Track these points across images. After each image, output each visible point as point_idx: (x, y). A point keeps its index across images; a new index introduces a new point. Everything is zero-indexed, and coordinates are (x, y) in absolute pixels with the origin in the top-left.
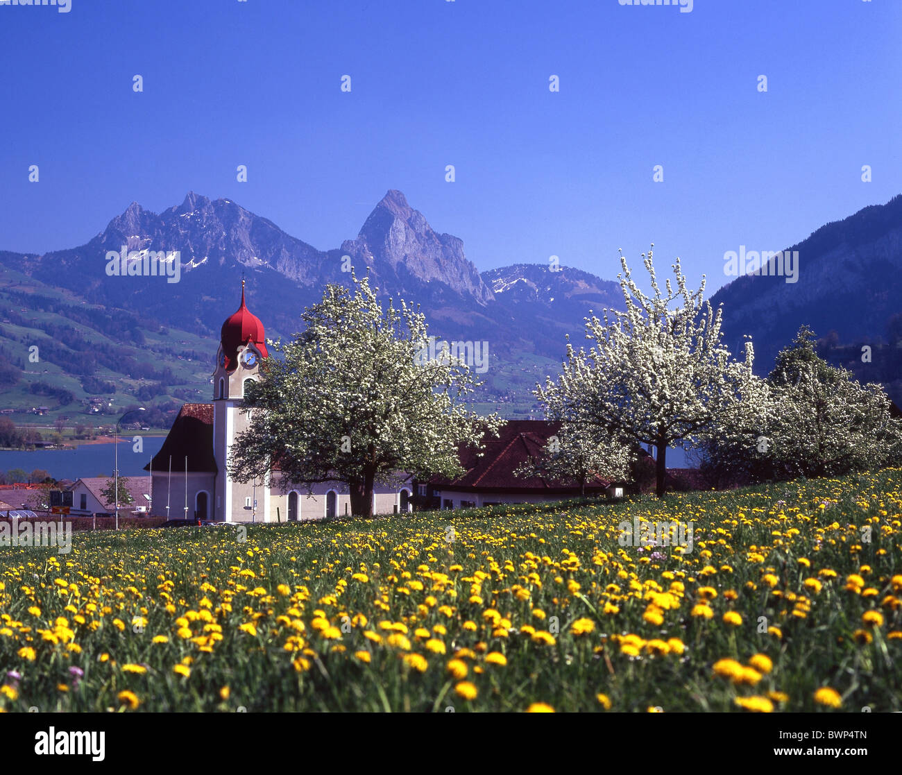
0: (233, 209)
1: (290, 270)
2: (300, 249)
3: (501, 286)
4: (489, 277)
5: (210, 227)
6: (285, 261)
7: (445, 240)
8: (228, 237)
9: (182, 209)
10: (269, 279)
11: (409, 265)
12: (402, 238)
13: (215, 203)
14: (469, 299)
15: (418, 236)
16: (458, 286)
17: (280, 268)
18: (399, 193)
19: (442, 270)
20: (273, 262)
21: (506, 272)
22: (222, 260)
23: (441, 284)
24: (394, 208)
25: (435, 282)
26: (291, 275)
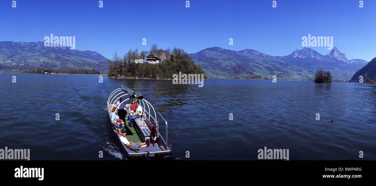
0: (310, 49)
1: (318, 58)
2: (320, 55)
3: (352, 62)
4: (350, 61)
5: (307, 52)
6: (318, 57)
7: (342, 54)
8: (309, 53)
9: (303, 49)
10: (315, 59)
11: (337, 58)
12: (336, 54)
13: (308, 48)
14: (346, 63)
15: (339, 54)
16: (344, 61)
17: (317, 58)
18: (336, 47)
19: (342, 59)
20: (316, 57)
21: (353, 60)
22: (308, 57)
23: (342, 61)
24: (335, 49)
25: (341, 60)
26: (318, 59)
